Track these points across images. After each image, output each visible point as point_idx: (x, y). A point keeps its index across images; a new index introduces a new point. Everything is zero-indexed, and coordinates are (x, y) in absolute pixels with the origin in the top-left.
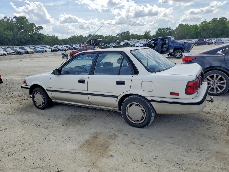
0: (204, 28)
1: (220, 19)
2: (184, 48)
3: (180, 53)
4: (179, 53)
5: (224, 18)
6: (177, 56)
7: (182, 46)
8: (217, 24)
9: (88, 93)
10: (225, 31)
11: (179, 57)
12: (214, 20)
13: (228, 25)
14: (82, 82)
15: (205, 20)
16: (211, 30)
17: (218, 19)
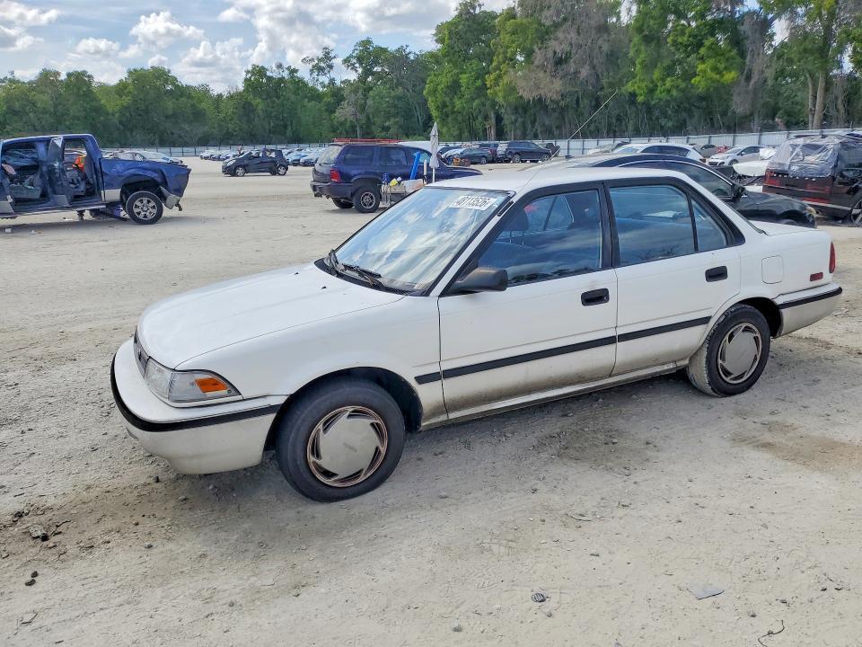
0: (17, 106)
1: (69, 75)
2: (165, 184)
3: (149, 202)
4: (145, 202)
5: (84, 73)
6: (141, 217)
7: (154, 175)
8: (61, 95)
9: (618, 333)
10: (99, 125)
11: (150, 217)
12: (47, 78)
13: (103, 102)
14: (594, 298)
15: (12, 73)
16: (48, 116)
17: (63, 77)
